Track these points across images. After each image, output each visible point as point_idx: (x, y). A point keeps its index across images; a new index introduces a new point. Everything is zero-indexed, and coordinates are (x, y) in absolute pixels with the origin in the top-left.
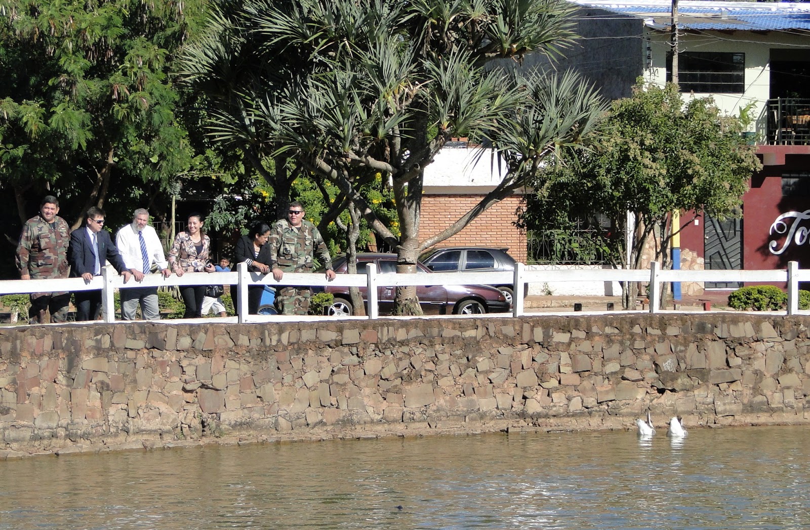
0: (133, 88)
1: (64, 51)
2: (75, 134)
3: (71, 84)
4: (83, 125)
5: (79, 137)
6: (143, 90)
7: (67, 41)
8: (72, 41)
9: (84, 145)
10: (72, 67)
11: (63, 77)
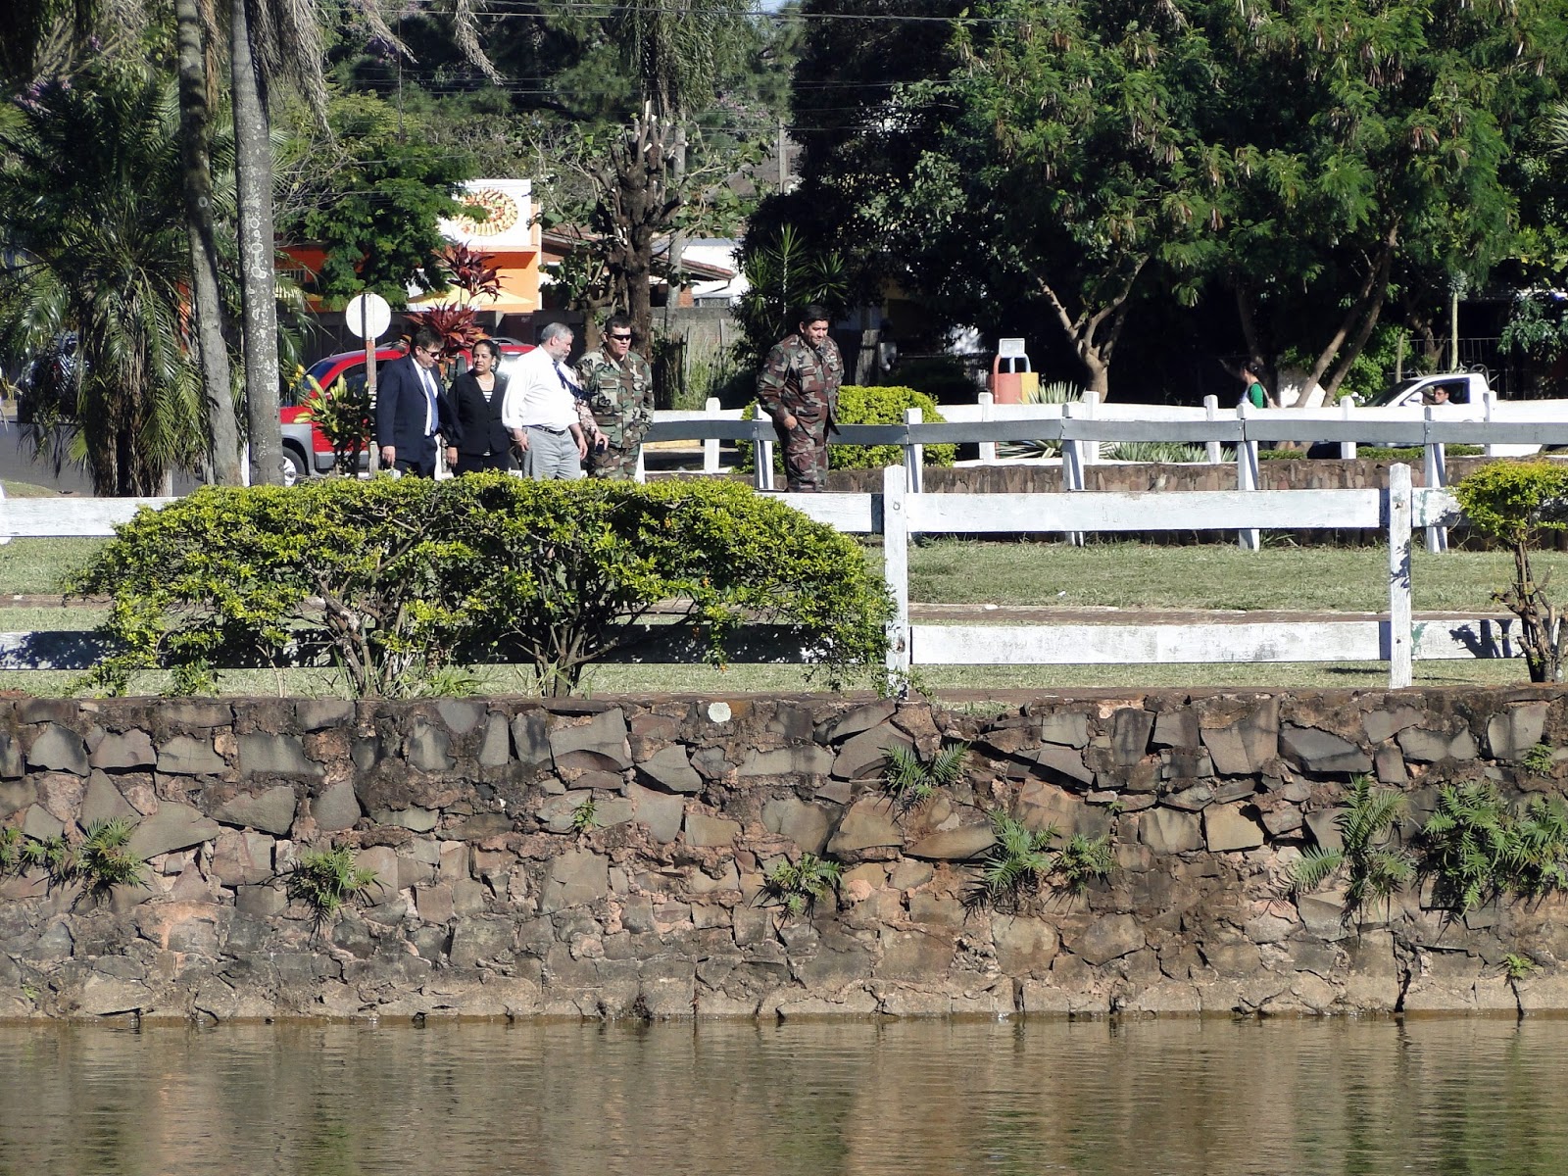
0: (1444, 133)
1: (1335, 75)
2: (1351, 203)
3: (1348, 123)
4: (1364, 189)
5: (1357, 207)
6: (1462, 135)
7: (1340, 58)
8: (1347, 58)
9: (1366, 218)
10: (1352, 97)
11: (1335, 112)
